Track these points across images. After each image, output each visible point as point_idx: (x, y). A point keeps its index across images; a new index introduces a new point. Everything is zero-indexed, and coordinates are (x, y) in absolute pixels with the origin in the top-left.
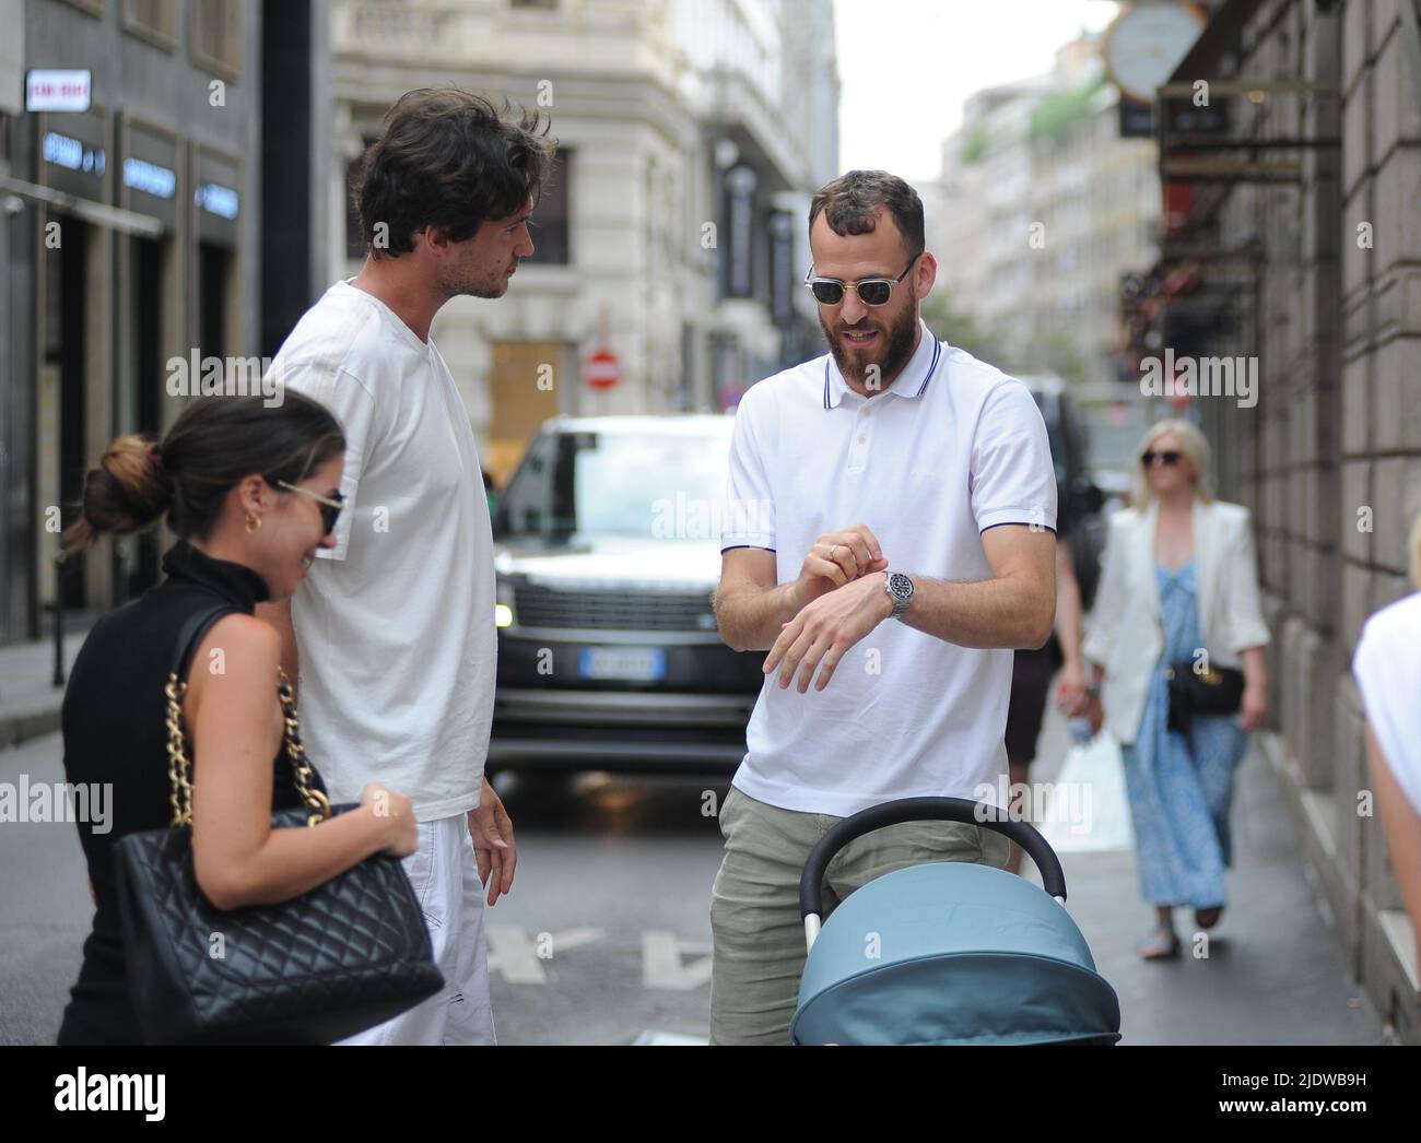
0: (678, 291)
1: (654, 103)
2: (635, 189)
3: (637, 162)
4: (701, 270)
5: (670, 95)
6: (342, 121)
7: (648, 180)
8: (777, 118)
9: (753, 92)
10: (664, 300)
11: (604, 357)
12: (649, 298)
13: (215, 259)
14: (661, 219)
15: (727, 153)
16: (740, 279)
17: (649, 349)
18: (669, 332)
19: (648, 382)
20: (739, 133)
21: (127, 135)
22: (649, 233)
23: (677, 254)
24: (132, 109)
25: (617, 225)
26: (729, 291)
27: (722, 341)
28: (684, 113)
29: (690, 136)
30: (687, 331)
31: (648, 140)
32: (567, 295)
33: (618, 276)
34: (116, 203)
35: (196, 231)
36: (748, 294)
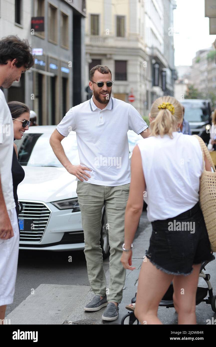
0: (146, 85)
1: (141, 53)
2: (138, 67)
3: (139, 63)
4: (149, 81)
5: (144, 51)
6: (88, 56)
7: (140, 66)
8: (163, 56)
9: (159, 51)
10: (143, 86)
11: (132, 96)
12: (141, 86)
13: (65, 80)
14: (143, 73)
15: (154, 61)
16: (156, 83)
17: (141, 95)
18: (144, 92)
19: (140, 100)
20: (156, 58)
21: (50, 60)
22: (140, 75)
23: (145, 79)
24: (51, 55)
25: (135, 74)
26: (154, 85)
27: (153, 94)
28: (147, 55)
29: (148, 58)
30: (147, 92)
31: (140, 59)
32: (127, 86)
33: (135, 82)
34: (48, 71)
35: (62, 75)
36: (158, 85)
